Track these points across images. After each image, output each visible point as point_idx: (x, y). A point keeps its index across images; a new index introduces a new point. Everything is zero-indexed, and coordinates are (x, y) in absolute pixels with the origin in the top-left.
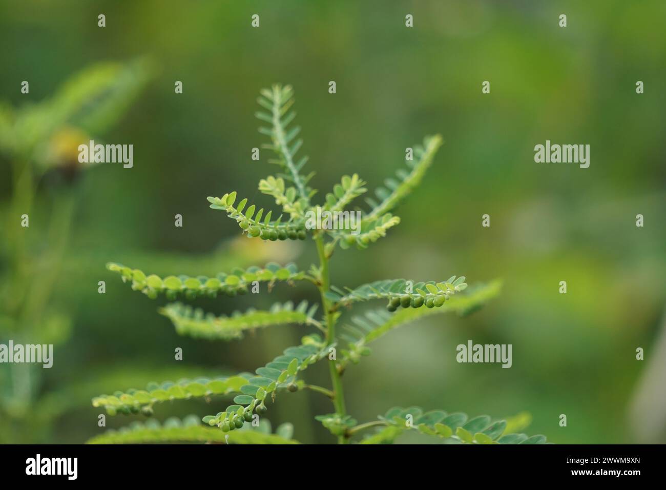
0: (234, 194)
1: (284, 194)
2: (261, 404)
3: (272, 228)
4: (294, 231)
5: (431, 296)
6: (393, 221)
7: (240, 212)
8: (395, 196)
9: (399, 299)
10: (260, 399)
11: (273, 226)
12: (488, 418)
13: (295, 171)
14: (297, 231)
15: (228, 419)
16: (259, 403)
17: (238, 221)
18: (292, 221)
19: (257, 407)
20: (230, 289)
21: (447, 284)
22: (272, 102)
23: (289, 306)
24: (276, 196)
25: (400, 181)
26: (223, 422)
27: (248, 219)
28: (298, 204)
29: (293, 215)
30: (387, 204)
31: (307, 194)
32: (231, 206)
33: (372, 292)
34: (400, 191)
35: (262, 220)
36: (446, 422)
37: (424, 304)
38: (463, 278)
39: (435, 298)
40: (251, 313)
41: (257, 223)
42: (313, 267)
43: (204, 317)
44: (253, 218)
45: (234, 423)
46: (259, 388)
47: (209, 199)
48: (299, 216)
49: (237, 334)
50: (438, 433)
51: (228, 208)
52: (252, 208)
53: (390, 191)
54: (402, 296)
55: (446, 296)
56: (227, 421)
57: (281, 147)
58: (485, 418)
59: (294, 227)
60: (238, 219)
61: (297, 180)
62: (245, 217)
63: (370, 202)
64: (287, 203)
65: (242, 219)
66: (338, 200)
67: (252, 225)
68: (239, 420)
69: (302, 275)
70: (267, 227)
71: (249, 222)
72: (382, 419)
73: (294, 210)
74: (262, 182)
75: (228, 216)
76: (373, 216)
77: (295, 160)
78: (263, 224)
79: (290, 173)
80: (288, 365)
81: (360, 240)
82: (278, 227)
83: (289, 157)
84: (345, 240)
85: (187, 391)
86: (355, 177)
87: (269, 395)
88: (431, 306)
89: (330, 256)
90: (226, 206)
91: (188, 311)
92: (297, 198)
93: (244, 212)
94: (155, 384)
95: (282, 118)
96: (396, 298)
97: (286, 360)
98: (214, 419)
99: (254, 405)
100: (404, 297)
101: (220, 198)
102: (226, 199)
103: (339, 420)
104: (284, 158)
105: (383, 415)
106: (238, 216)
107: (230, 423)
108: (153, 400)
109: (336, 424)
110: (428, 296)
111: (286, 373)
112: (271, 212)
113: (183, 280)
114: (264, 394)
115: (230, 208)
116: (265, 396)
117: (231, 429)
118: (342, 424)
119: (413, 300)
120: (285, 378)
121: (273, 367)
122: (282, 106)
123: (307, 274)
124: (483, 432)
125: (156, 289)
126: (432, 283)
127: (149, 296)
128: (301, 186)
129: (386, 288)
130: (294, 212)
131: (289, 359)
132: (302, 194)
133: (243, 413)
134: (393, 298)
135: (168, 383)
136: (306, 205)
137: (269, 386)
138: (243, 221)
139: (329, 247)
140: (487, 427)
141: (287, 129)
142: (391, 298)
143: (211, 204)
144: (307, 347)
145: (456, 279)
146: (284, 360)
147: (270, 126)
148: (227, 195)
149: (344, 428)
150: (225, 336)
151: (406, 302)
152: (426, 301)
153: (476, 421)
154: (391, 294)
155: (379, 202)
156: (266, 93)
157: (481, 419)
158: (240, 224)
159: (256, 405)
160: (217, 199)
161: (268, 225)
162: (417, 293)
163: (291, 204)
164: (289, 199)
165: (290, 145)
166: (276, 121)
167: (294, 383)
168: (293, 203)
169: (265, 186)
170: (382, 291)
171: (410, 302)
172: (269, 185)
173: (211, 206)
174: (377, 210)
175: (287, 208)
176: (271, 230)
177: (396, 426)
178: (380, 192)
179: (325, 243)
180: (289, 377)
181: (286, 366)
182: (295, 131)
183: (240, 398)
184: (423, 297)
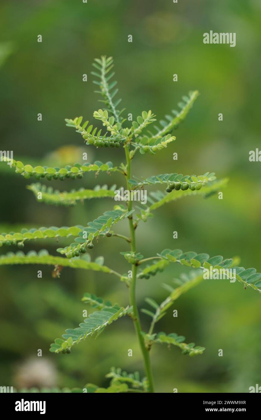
0: (81, 118)
1: (108, 120)
2: (91, 243)
3: (101, 140)
4: (113, 142)
5: (194, 184)
6: (172, 139)
7: (84, 129)
8: (170, 125)
9: (174, 185)
10: (90, 240)
11: (102, 139)
12: (222, 257)
13: (113, 107)
14: (115, 142)
15: (71, 251)
16: (89, 242)
17: (82, 134)
18: (112, 137)
19: (88, 245)
20: (73, 175)
21: (204, 176)
22: (101, 66)
23: (105, 187)
24: (103, 121)
25: (174, 116)
26: (69, 252)
27: (88, 133)
28: (115, 126)
29: (112, 133)
30: (166, 129)
31: (120, 121)
32: (79, 125)
33: (157, 180)
34: (173, 122)
35: (96, 135)
36: (197, 258)
37: (189, 188)
38: (214, 174)
39: (196, 185)
40: (82, 190)
41: (92, 136)
42: (122, 164)
43: (53, 192)
44: (91, 133)
45: (75, 253)
46: (89, 233)
47: (66, 120)
48: (116, 134)
49: (73, 202)
50: (192, 265)
51: (77, 126)
52: (91, 127)
53: (168, 122)
54: (176, 183)
55: (203, 184)
56: (71, 252)
57: (106, 92)
58: (220, 257)
59: (113, 140)
60: (82, 133)
61: (115, 112)
62: (86, 132)
63: (156, 128)
64: (109, 126)
65: (85, 133)
66: (139, 125)
67: (90, 137)
68: (78, 252)
69: (115, 169)
70: (98, 139)
71: (89, 135)
72: (159, 256)
73: (114, 129)
74: (95, 112)
75: (76, 131)
76: (158, 136)
77: (114, 101)
78: (96, 137)
79: (111, 108)
80: (107, 221)
81: (152, 149)
82: (104, 139)
83: (110, 99)
84: (142, 149)
85: (45, 234)
86: (150, 112)
87: (95, 238)
88: (193, 189)
89: (132, 158)
90: (76, 124)
91: (44, 188)
92: (115, 123)
93: (86, 129)
94: (26, 229)
95: (106, 76)
96: (172, 184)
97: (105, 218)
98: (64, 250)
99: (87, 243)
100: (177, 183)
101: (73, 120)
102: (76, 120)
103: (133, 255)
104: (108, 99)
105: (160, 253)
106: (82, 131)
107: (73, 254)
108: (25, 239)
109: (132, 257)
110: (192, 183)
111: (106, 226)
112: (101, 130)
113: (46, 168)
114: (92, 237)
115: (78, 126)
116: (93, 238)
117: (73, 256)
118: (135, 258)
119: (183, 186)
120: (105, 229)
121: (97, 222)
122: (106, 69)
123: (118, 168)
124: (219, 265)
125: (29, 173)
126: (194, 176)
127: (25, 177)
128: (117, 116)
129: (166, 178)
130: (113, 131)
131: (107, 218)
132: (118, 121)
133: (80, 248)
134: (170, 184)
135: (33, 229)
136: (120, 127)
137: (96, 232)
138: (85, 134)
139: (132, 152)
140: (221, 263)
141: (109, 82)
142: (169, 184)
143: (67, 123)
144: (117, 211)
145: (209, 174)
146: (103, 218)
147: (100, 80)
148: (77, 119)
149: (136, 260)
150: (66, 203)
151: (178, 187)
152: (190, 186)
153: (215, 259)
154: (169, 181)
155: (162, 128)
156: (97, 60)
157: (218, 258)
158: (83, 136)
159: (88, 244)
160: (71, 120)
161: (99, 138)
162: (185, 182)
163: (112, 126)
164: (111, 124)
165: (111, 92)
166: (103, 77)
167: (109, 232)
168: (113, 126)
169: (97, 115)
170: (164, 180)
171: (180, 186)
172: (99, 114)
173: (67, 125)
174: (160, 132)
175: (109, 128)
176: (100, 141)
177: (167, 260)
178: (162, 122)
179: (130, 150)
180: (107, 228)
181: (105, 222)
182: (115, 83)
183: (78, 239)
184: (189, 184)
